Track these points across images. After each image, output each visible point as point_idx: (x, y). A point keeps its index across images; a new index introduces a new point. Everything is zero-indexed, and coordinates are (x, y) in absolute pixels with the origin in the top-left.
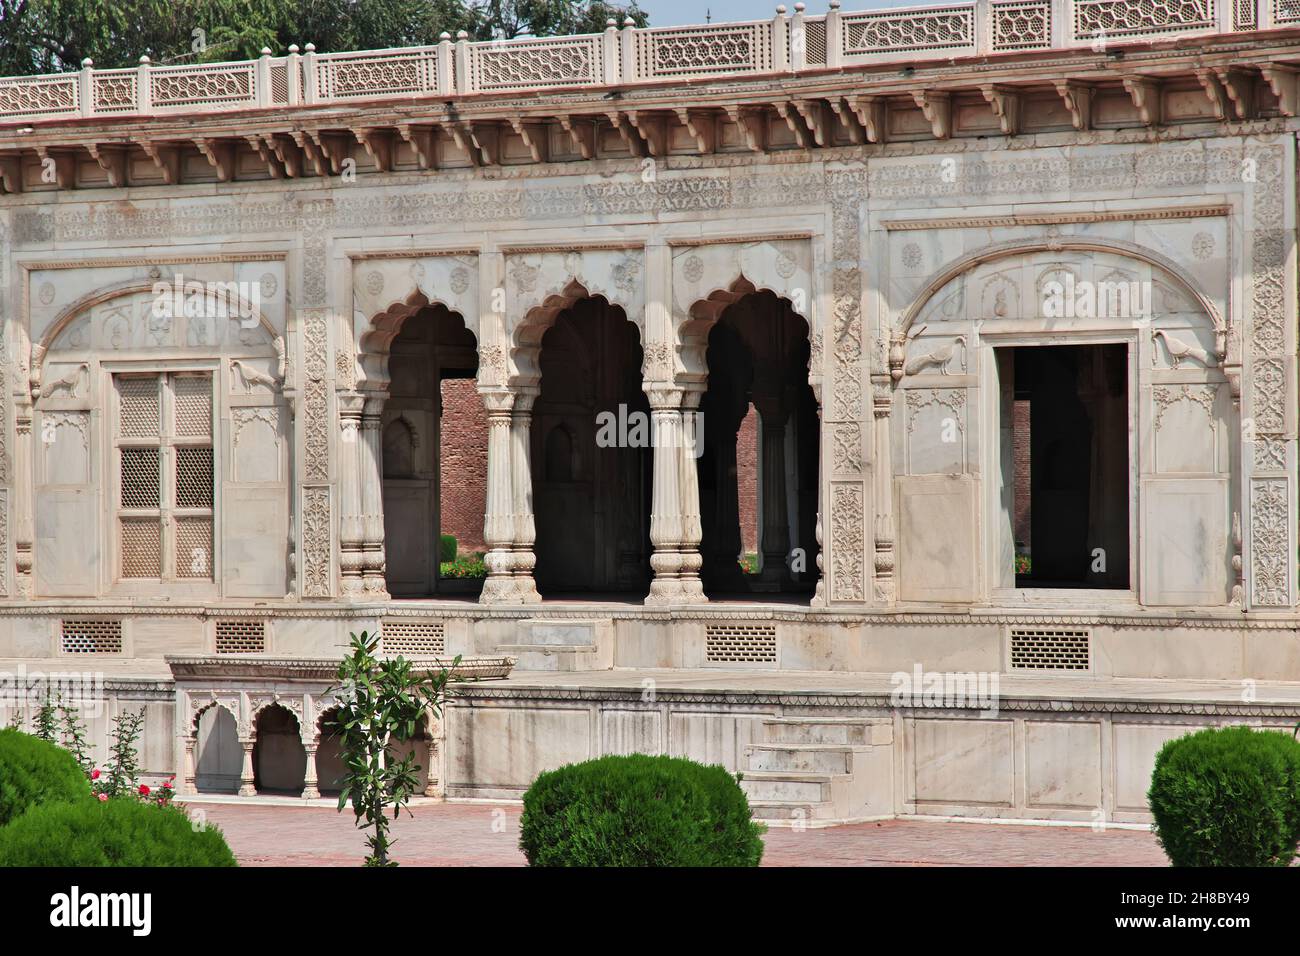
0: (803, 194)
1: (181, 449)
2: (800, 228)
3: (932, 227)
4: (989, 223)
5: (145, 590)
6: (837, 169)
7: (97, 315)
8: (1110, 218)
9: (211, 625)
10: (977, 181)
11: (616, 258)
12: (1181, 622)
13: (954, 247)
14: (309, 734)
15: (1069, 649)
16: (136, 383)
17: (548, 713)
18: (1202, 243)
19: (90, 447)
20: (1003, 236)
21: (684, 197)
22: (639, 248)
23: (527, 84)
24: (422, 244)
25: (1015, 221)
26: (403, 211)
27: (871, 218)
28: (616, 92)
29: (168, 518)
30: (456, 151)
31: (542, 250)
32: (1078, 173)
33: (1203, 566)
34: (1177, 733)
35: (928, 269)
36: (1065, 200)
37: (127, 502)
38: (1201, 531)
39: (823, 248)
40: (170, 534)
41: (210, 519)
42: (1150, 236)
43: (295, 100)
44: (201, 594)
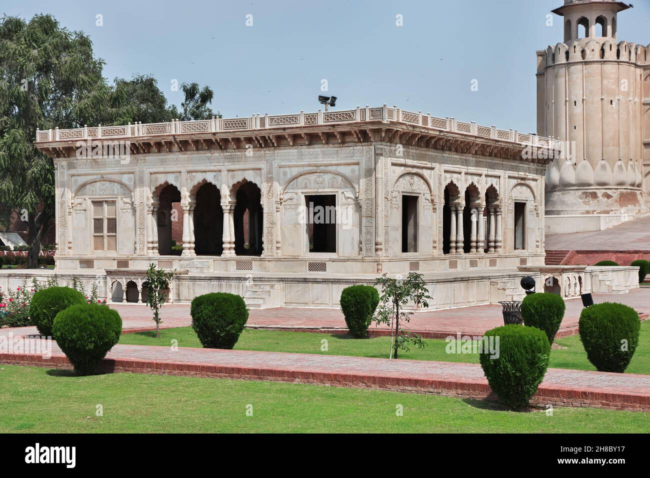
0: (259, 158)
1: (108, 219)
2: (258, 167)
3: (290, 167)
4: (303, 166)
5: (100, 253)
6: (268, 152)
7: (88, 187)
8: (332, 165)
9: (116, 262)
10: (301, 156)
11: (214, 174)
12: (348, 260)
13: (295, 171)
14: (140, 288)
15: (322, 267)
16: (97, 203)
17: (198, 282)
18: (353, 171)
19: (86, 219)
20: (306, 169)
21: (231, 159)
22: (220, 171)
23: (193, 132)
24: (167, 170)
25: (309, 165)
26: (163, 162)
27: (275, 164)
28: (214, 134)
29: (105, 236)
30: (175, 148)
31: (196, 172)
32: (325, 154)
33: (353, 247)
34: (346, 286)
35: (289, 176)
36: (321, 160)
37: (95, 232)
38: (353, 239)
39: (264, 172)
40: (106, 240)
41: (116, 236)
42: (342, 169)
43: (136, 135)
44: (113, 254)
